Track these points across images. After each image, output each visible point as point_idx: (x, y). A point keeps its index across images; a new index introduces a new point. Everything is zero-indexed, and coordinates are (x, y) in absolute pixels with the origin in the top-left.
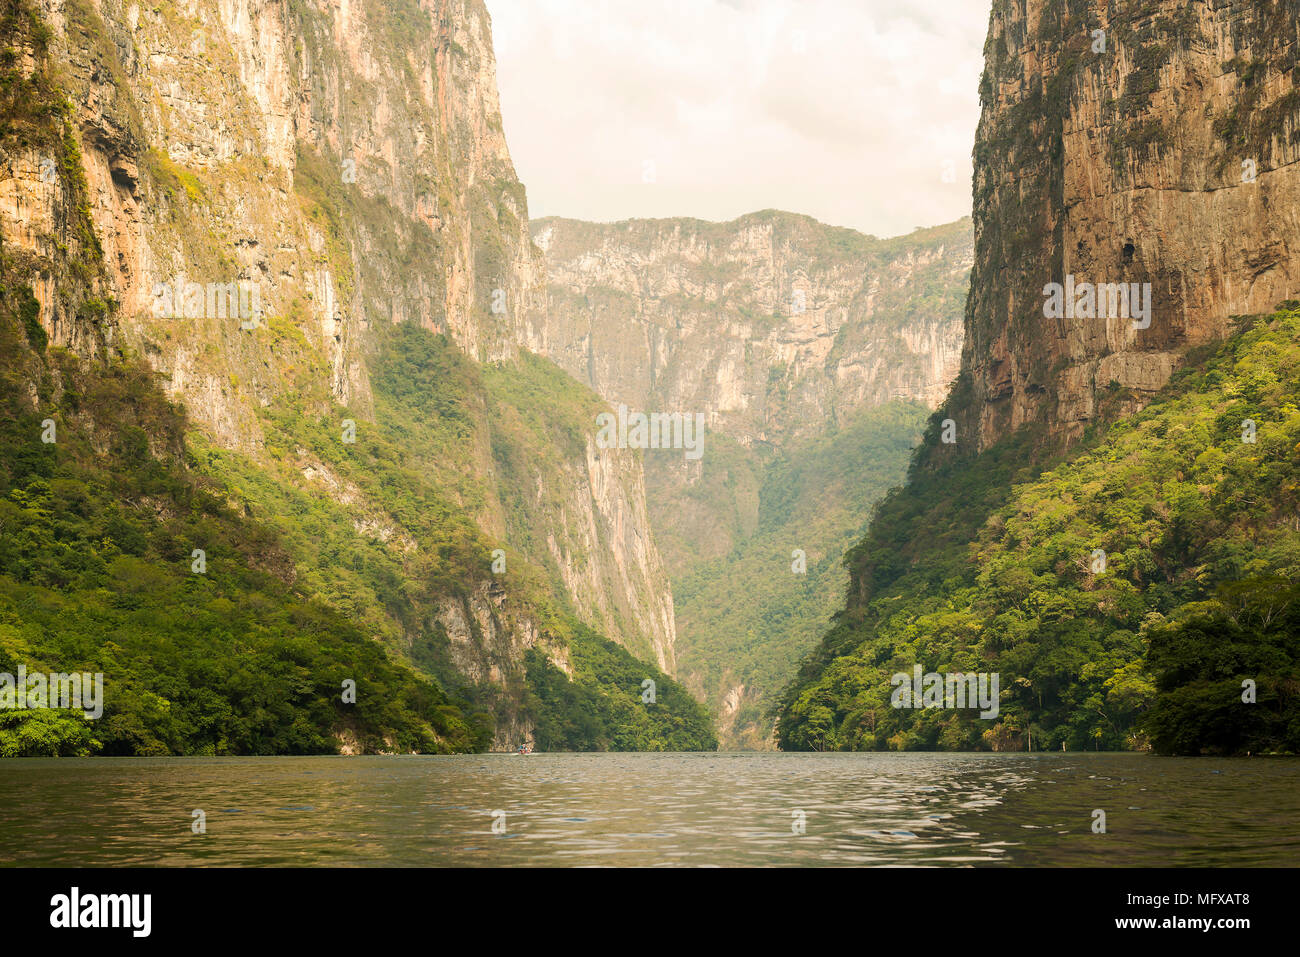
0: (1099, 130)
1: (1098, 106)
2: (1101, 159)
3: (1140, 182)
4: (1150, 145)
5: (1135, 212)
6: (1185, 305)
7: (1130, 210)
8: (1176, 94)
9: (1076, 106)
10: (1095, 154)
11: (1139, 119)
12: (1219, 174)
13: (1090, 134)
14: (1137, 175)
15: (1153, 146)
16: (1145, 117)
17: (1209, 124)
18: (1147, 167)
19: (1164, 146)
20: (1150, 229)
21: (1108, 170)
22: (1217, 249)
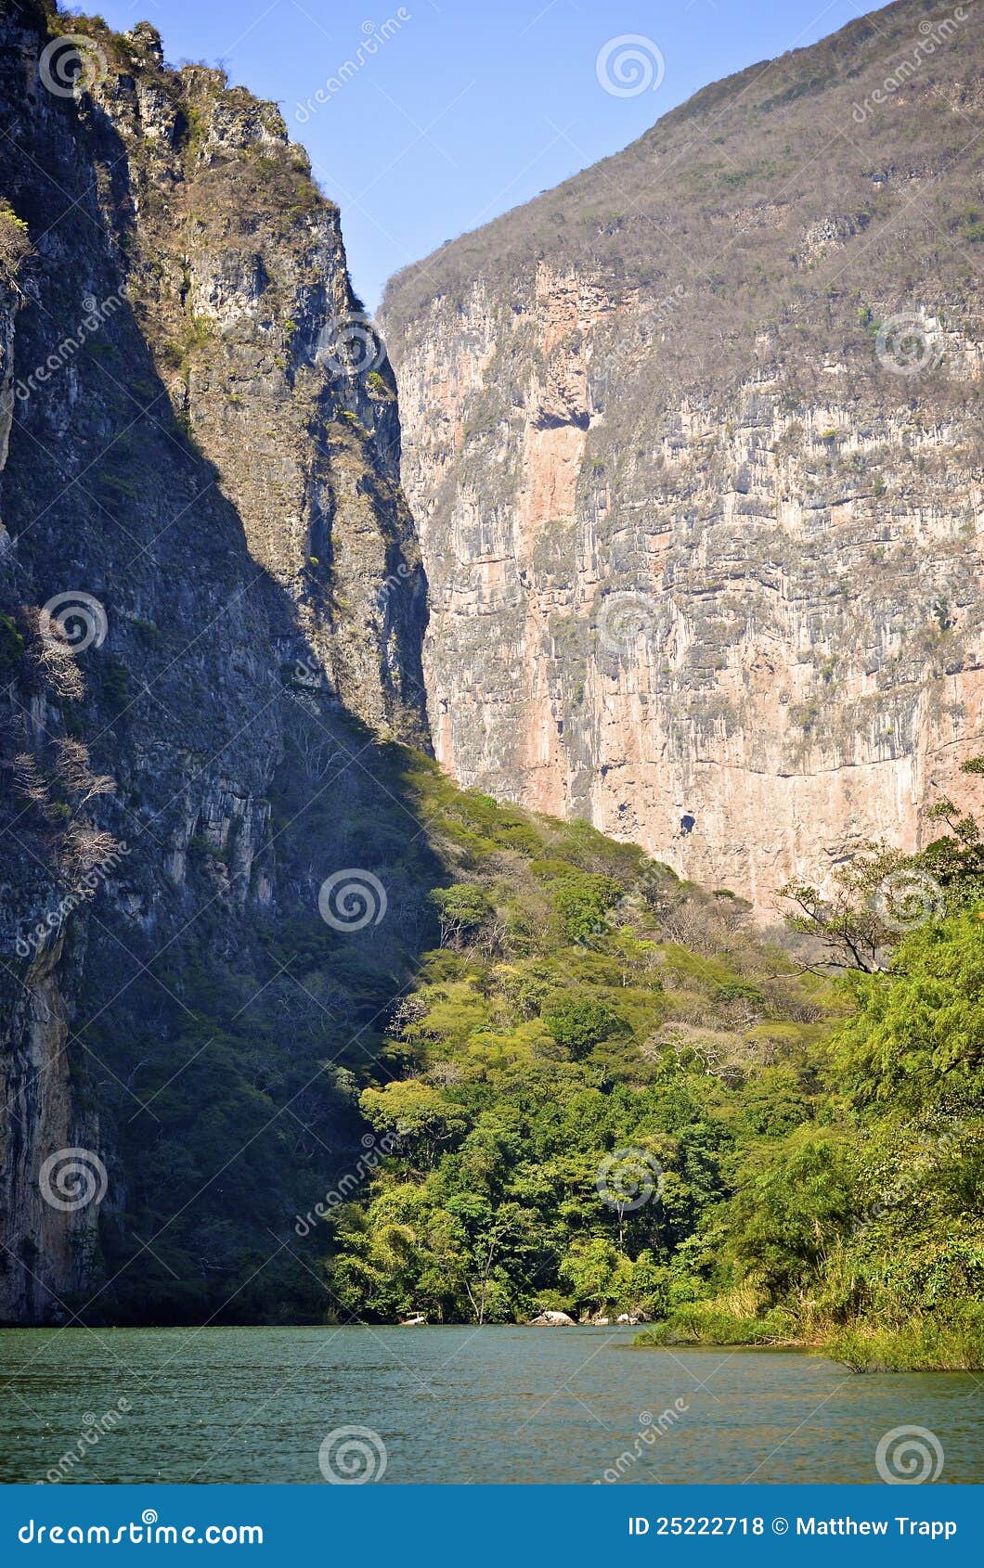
0: (654, 697)
1: (653, 671)
2: (655, 726)
3: (703, 756)
4: (717, 723)
5: (698, 785)
6: (753, 883)
7: (692, 782)
8: (746, 676)
9: (626, 669)
10: (645, 719)
11: (701, 692)
12: (795, 762)
13: (644, 701)
14: (700, 749)
15: (719, 723)
16: (708, 693)
17: (784, 710)
18: (712, 743)
19: (734, 725)
20: (716, 804)
21: (661, 738)
22: (791, 833)
